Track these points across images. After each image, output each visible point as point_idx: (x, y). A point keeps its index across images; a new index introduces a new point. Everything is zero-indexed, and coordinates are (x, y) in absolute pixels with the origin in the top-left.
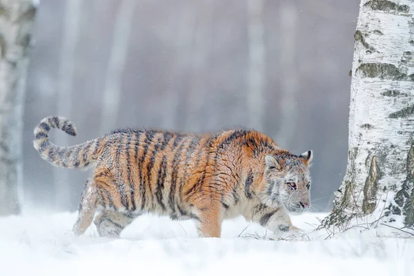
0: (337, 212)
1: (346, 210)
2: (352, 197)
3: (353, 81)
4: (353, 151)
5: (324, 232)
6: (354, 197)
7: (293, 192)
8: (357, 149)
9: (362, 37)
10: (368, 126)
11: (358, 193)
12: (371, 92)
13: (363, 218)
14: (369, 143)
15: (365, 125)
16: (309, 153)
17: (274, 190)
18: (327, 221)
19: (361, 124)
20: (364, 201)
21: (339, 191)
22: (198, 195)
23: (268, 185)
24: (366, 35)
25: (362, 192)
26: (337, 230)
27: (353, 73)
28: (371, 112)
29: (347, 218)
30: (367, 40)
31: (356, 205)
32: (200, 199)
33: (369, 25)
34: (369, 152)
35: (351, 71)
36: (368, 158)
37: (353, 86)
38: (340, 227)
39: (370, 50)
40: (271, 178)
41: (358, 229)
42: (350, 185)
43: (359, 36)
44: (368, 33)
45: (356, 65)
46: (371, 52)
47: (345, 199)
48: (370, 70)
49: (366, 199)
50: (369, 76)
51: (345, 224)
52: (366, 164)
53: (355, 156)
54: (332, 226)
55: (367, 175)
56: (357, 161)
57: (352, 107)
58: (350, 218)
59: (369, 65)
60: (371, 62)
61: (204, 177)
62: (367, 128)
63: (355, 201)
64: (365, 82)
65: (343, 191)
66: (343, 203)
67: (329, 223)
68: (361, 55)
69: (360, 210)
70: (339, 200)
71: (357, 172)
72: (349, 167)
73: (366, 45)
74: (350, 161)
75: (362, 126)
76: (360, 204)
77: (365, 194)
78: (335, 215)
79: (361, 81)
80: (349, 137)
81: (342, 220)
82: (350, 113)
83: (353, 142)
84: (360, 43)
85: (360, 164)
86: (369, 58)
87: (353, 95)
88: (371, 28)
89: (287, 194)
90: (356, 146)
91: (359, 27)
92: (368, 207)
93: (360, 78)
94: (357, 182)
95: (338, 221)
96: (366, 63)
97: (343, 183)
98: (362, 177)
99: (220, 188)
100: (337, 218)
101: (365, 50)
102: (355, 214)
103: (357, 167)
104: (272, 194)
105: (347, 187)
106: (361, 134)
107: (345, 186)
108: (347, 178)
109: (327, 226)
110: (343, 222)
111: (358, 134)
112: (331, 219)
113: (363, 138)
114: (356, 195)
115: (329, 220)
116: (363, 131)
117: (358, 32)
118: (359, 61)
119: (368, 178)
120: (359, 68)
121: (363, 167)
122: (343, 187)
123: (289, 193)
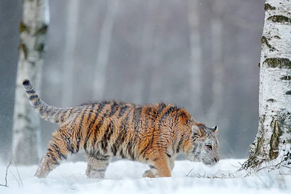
0: (253, 158)
1: (258, 157)
2: (262, 148)
3: (261, 70)
4: (262, 117)
5: (244, 172)
6: (264, 148)
7: (210, 152)
8: (265, 116)
9: (266, 41)
10: (272, 100)
11: (266, 146)
12: (273, 77)
13: (270, 162)
14: (272, 112)
15: (270, 100)
16: (216, 127)
17: (197, 150)
18: (246, 165)
19: (267, 99)
20: (270, 151)
21: (253, 144)
22: (151, 150)
23: (194, 146)
24: (269, 39)
25: (269, 145)
26: (252, 170)
27: (261, 65)
28: (273, 91)
29: (259, 162)
30: (270, 43)
31: (265, 154)
32: (152, 153)
33: (271, 33)
34: (273, 117)
35: (260, 64)
36: (272, 122)
37: (261, 74)
38: (255, 168)
39: (273, 49)
40: (195, 142)
41: (267, 170)
42: (260, 140)
43: (265, 40)
44: (270, 38)
45: (263, 59)
46: (273, 51)
47: (257, 149)
48: (273, 62)
49: (272, 149)
50: (272, 67)
51: (258, 166)
52: (271, 126)
53: (264, 120)
54: (249, 168)
55: (272, 133)
56: (265, 123)
57: (260, 87)
58: (261, 162)
59: (271, 59)
60: (273, 57)
61: (153, 139)
62: (271, 102)
63: (264, 150)
64: (269, 71)
65: (256, 144)
66: (256, 152)
67: (247, 166)
68: (266, 52)
69: (268, 157)
70: (254, 150)
71: (265, 131)
72: (260, 128)
73: (269, 46)
74: (260, 124)
75: (268, 101)
76: (268, 153)
77: (271, 146)
78: (251, 160)
79: (267, 71)
80: (260, 108)
81: (256, 163)
82: (260, 92)
83: (262, 111)
84: (265, 45)
85: (267, 126)
86: (272, 55)
87: (261, 79)
88: (272, 34)
89: (206, 153)
90: (264, 114)
91: (265, 34)
92: (273, 154)
93: (265, 68)
94: (265, 138)
95: (253, 164)
96: (269, 58)
97: (256, 139)
98: (269, 135)
99: (164, 144)
100: (253, 163)
101: (268, 49)
102: (264, 160)
103: (265, 128)
104: (196, 152)
105: (258, 142)
106: (267, 106)
107: (257, 141)
108: (258, 135)
109: (246, 168)
110: (257, 165)
111: (265, 106)
112: (248, 163)
113: (269, 108)
114: (265, 146)
115: (247, 164)
116: (269, 104)
117: (264, 37)
118: (265, 57)
119: (272, 135)
120: (265, 61)
121: (269, 128)
122: (256, 141)
123: (208, 152)
